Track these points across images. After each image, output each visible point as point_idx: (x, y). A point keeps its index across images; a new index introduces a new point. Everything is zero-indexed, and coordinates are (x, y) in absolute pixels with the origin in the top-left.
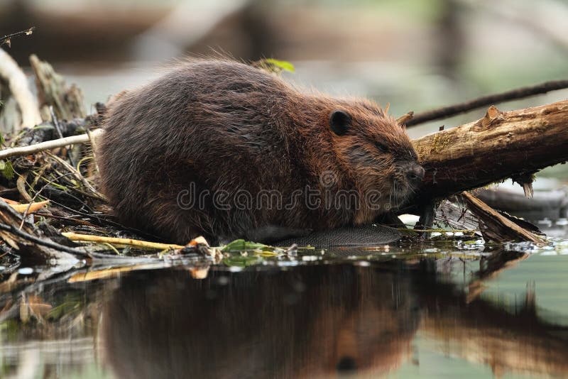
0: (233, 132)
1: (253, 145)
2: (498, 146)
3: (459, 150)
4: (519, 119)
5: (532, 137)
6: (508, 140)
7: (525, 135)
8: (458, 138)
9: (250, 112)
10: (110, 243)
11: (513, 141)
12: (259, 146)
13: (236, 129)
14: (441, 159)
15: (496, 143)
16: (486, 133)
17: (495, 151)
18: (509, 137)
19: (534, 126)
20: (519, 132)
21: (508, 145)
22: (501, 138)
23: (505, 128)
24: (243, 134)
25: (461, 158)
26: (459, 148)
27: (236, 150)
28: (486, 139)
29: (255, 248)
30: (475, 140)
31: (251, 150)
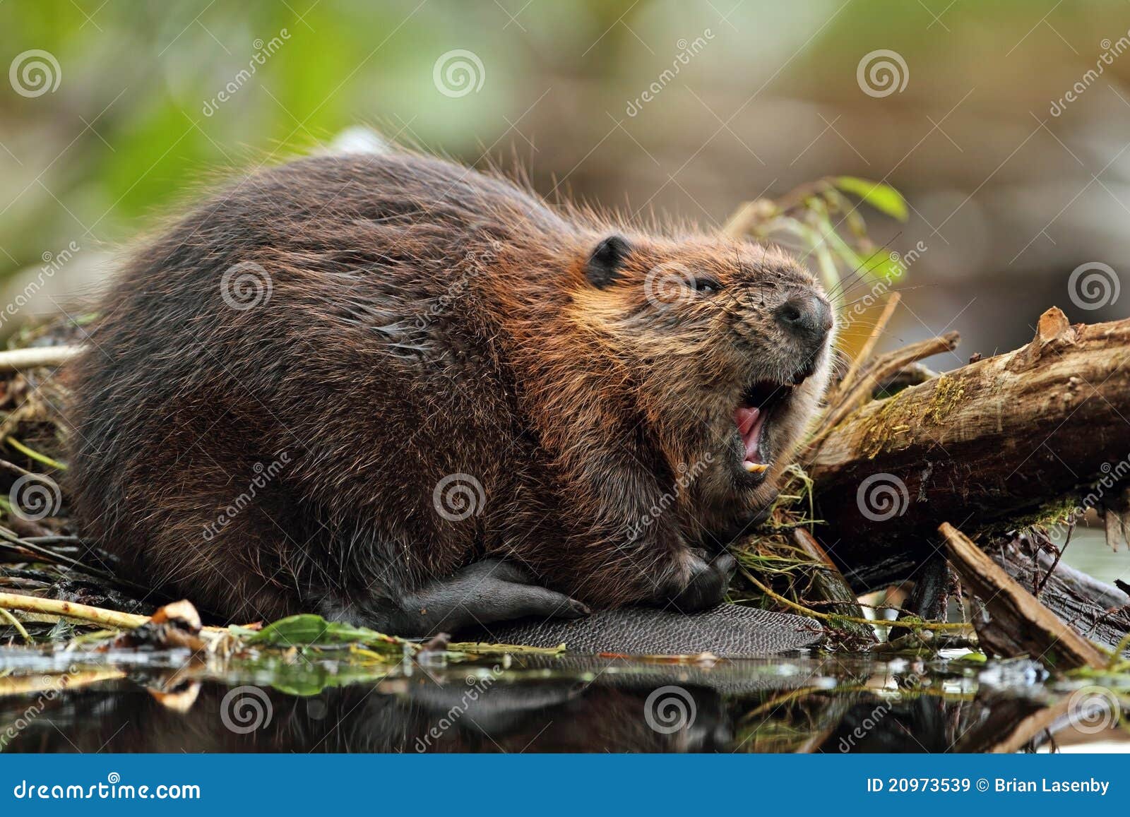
0: (351, 316)
1: (403, 351)
2: (1049, 411)
3: (976, 418)
4: (1102, 343)
5: (1115, 393)
6: (1068, 396)
7: (1102, 386)
8: (980, 387)
9: (404, 269)
10: (12, 609)
11: (1078, 399)
12: (419, 353)
13: (361, 310)
14: (942, 440)
15: (1044, 403)
16: (1030, 378)
17: (1043, 424)
18: (1071, 389)
19: (1121, 364)
20: (1092, 377)
21: (1067, 411)
22: (1055, 391)
23: (1070, 365)
24: (379, 324)
25: (981, 440)
26: (977, 413)
27: (355, 363)
28: (1028, 391)
29: (354, 640)
30: (1007, 395)
31: (400, 363)
